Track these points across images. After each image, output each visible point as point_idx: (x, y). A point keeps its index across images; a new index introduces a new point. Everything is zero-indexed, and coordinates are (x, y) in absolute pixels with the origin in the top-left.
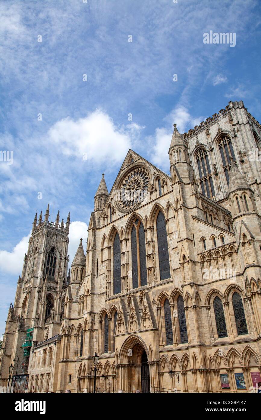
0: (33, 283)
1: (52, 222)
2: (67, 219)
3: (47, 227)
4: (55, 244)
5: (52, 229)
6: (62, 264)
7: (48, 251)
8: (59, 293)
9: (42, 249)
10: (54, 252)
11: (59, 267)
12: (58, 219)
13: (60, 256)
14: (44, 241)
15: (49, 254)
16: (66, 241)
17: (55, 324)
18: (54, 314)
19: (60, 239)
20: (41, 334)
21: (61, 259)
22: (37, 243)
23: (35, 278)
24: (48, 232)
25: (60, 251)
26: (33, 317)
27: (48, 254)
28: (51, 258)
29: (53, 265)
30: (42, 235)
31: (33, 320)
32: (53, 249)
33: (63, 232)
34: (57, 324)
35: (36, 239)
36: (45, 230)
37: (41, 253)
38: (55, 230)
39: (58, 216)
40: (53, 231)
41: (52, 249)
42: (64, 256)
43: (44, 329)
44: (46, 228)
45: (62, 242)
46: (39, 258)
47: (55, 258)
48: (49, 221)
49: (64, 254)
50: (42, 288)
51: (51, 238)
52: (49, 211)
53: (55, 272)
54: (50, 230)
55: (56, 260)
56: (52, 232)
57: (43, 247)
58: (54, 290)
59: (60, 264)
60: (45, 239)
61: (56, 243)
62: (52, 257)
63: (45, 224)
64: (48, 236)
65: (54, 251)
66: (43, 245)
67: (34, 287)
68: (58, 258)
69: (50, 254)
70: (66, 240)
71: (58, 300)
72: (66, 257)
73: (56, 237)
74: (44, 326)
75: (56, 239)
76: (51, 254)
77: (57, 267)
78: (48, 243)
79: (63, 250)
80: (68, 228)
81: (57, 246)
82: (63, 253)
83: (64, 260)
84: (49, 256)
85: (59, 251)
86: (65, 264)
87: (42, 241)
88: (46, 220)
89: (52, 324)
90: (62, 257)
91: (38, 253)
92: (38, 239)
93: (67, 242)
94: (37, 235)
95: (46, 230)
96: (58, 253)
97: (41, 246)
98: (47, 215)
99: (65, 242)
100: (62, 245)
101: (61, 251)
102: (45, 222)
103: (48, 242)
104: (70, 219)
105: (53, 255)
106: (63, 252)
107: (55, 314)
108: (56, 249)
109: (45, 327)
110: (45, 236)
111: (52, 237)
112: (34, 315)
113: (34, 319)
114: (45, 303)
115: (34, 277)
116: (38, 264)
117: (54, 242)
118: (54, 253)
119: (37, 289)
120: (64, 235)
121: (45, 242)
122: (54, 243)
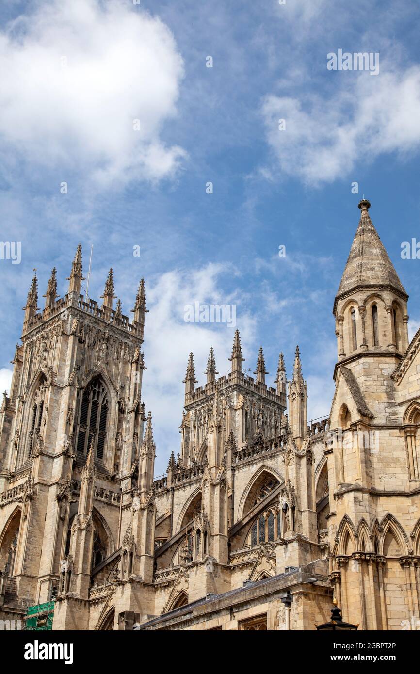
0: (41, 473)
1: (91, 301)
2: (138, 298)
3: (76, 312)
4: (104, 366)
5: (93, 320)
6: (124, 425)
7: (84, 384)
8: (147, 493)
9: (66, 376)
10: (101, 390)
11: (118, 433)
12: (110, 295)
13: (119, 403)
14: (69, 352)
15: (86, 394)
16: (137, 362)
17: (139, 586)
18: (132, 554)
19: (118, 353)
20: (81, 618)
21: (121, 411)
22: (45, 362)
23: (45, 458)
24: (81, 326)
25: (118, 388)
26: (42, 573)
27: (82, 393)
28: (90, 405)
29: (98, 426)
30: (63, 333)
31: (42, 582)
32: (97, 380)
33: (126, 335)
34: (145, 585)
35: (41, 350)
36: (72, 321)
37: (62, 388)
38: (101, 324)
39: (110, 285)
40: (96, 326)
41: (93, 378)
42: (130, 405)
43: (90, 605)
44: (74, 315)
45: (125, 363)
46: (55, 402)
47: (105, 409)
48: (81, 296)
49: (132, 398)
50: (76, 485)
51: (92, 346)
52: (81, 266)
53: (105, 447)
54: (86, 322)
55: (108, 415)
56: (94, 332)
57: (67, 370)
58: (104, 499)
59: (120, 426)
60: (73, 348)
61: (107, 364)
62: (95, 404)
63: (70, 304)
64: (81, 341)
65: (101, 388)
66: (68, 363)
67: (45, 485)
68: (114, 409)
69: (89, 394)
70: (135, 358)
71: (145, 512)
72: (138, 405)
73: (104, 346)
74: (89, 595)
75: (107, 354)
76: (91, 396)
77: (110, 435)
78: (83, 361)
79: (127, 387)
80: (140, 325)
81: (109, 372)
82: (127, 396)
83: (133, 415)
84: (86, 401)
85: (115, 389)
86: (136, 426)
87: (62, 353)
88: (74, 293)
89: (128, 586)
90: (126, 405)
91: (52, 384)
92: (46, 350)
93: (140, 364)
94: (42, 337)
95: (75, 320)
96: (113, 394)
97: (60, 367)
98: (78, 276)
99: (134, 365)
100: (125, 372)
101: (123, 388)
102: (71, 296)
103: (82, 357)
104: (145, 299)
105: (98, 398)
106: (129, 392)
107: (135, 554)
108: (108, 382)
109: (93, 597)
110: (71, 338)
111: (95, 343)
112: (45, 566)
113: (48, 577)
114: (89, 525)
115: (41, 454)
116: (53, 418)
117: (99, 359)
118: (99, 392)
119: (53, 491)
120: (130, 343)
121: (73, 356)
122: (99, 363)
